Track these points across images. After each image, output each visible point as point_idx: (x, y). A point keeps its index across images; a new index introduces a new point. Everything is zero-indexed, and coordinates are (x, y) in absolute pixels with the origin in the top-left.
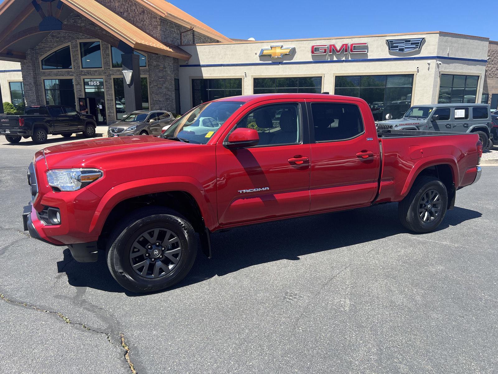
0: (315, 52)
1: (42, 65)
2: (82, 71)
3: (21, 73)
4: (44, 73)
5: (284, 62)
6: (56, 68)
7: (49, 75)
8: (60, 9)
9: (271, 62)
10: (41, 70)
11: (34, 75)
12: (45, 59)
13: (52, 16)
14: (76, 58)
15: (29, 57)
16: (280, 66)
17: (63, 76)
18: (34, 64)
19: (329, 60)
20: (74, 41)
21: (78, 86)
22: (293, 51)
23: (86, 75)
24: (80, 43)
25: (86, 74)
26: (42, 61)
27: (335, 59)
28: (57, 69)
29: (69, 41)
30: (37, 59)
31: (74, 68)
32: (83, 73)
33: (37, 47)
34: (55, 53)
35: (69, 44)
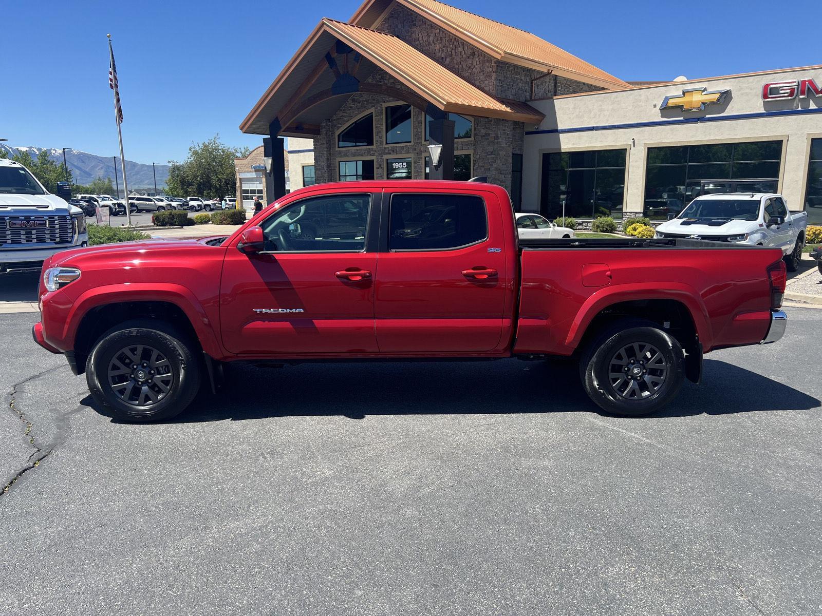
0: (769, 96)
1: (339, 141)
2: (385, 148)
3: (313, 153)
4: (340, 153)
5: (707, 116)
6: (354, 144)
7: (346, 155)
8: (357, 62)
9: (682, 118)
10: (337, 149)
11: (327, 156)
12: (343, 134)
13: (348, 72)
14: (380, 130)
15: (323, 131)
16: (700, 124)
17: (362, 155)
18: (330, 141)
19: (800, 109)
20: (378, 106)
21: (380, 171)
22: (726, 97)
23: (390, 154)
24: (387, 108)
25: (390, 152)
26: (339, 136)
27: (812, 106)
28: (356, 146)
29: (372, 106)
30: (333, 133)
31: (377, 144)
32: (387, 151)
33: (335, 117)
34: (354, 124)
35: (372, 110)
